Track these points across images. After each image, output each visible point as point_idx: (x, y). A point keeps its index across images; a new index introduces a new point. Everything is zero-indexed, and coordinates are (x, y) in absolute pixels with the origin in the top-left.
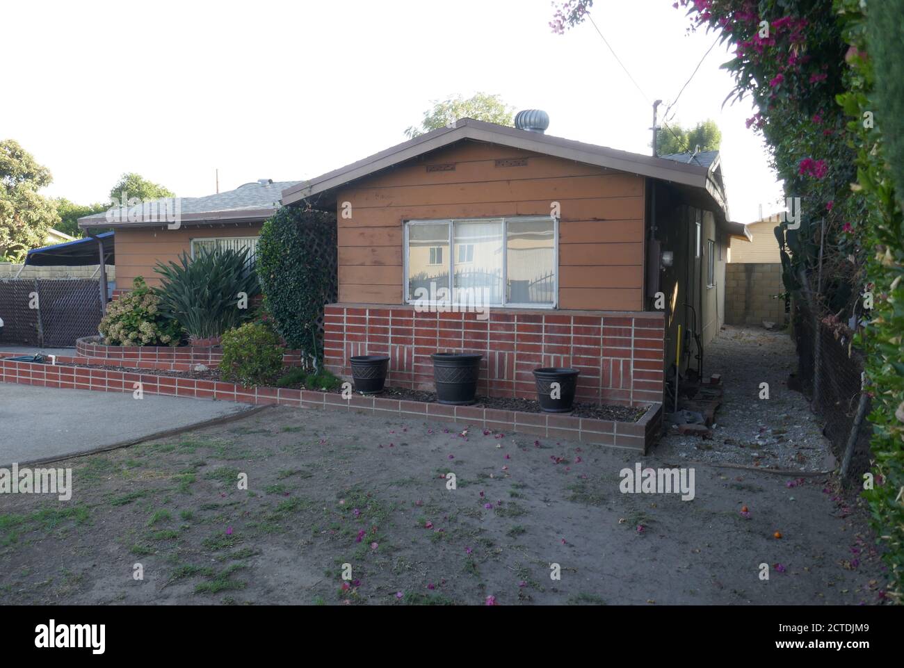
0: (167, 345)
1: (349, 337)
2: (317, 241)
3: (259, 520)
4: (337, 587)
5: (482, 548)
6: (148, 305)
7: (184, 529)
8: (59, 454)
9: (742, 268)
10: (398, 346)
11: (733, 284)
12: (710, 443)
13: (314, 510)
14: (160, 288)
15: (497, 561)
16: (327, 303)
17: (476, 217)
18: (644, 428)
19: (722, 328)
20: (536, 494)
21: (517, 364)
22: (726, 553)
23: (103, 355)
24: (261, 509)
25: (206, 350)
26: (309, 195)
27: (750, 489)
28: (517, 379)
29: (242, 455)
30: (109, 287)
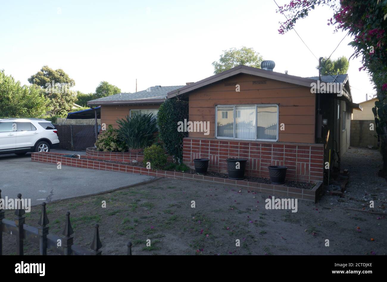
0: (120, 151)
1: (193, 151)
2: (180, 112)
3: (163, 224)
4: (194, 251)
5: (249, 239)
6: (114, 136)
7: (136, 226)
8: (86, 194)
9: (358, 122)
10: (212, 155)
11: (354, 129)
12: (343, 199)
13: (183, 220)
14: (118, 129)
15: (256, 244)
16: (184, 137)
17: (245, 104)
18: (315, 193)
19: (349, 148)
20: (270, 218)
21: (261, 163)
22: (350, 246)
23: (96, 155)
24: (163, 219)
25: (136, 154)
26: (178, 95)
27: (361, 219)
28: (261, 170)
29: (154, 197)
30: (98, 128)
